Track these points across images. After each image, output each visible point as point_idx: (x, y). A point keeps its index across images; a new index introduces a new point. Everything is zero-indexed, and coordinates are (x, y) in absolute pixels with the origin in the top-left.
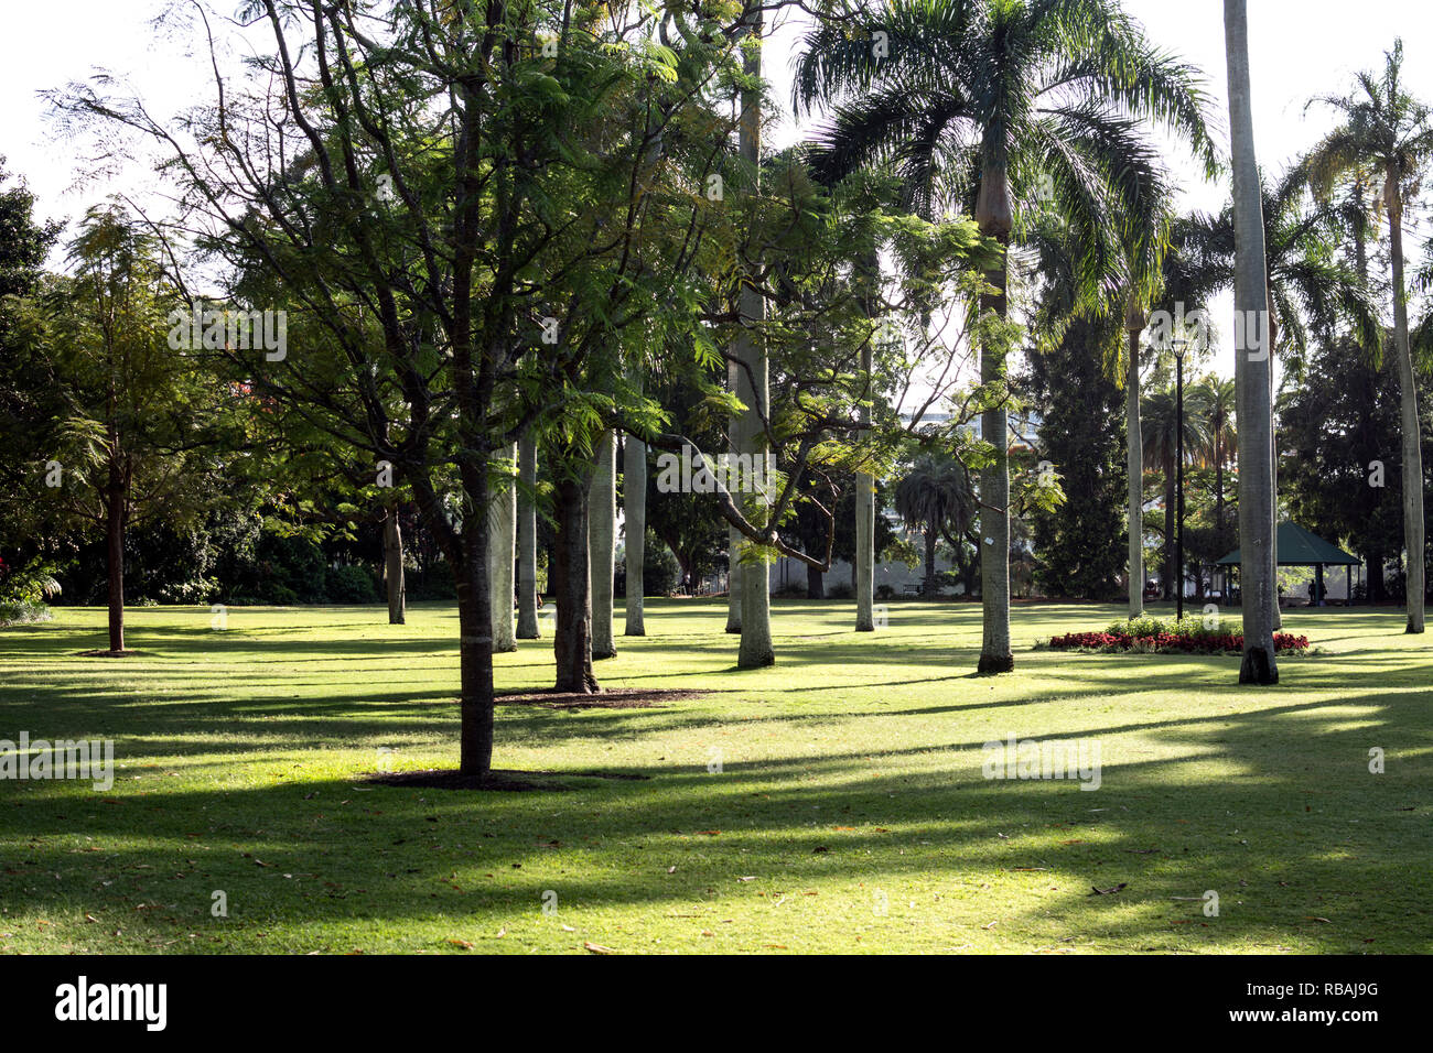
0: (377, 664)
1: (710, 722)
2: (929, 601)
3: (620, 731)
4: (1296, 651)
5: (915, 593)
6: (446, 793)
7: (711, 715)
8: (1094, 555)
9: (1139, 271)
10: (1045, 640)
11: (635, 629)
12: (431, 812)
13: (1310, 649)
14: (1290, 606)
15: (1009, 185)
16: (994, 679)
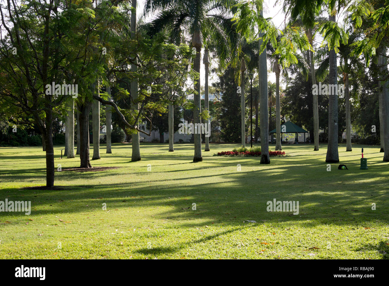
0: (37, 162)
1: (116, 174)
2: (191, 143)
3: (91, 177)
4: (281, 156)
5: (189, 141)
6: (41, 191)
7: (116, 173)
8: (237, 130)
9: (234, 57)
10: (216, 153)
11: (109, 152)
12: (36, 195)
13: (286, 155)
14: (289, 144)
15: (201, 35)
16: (197, 163)
